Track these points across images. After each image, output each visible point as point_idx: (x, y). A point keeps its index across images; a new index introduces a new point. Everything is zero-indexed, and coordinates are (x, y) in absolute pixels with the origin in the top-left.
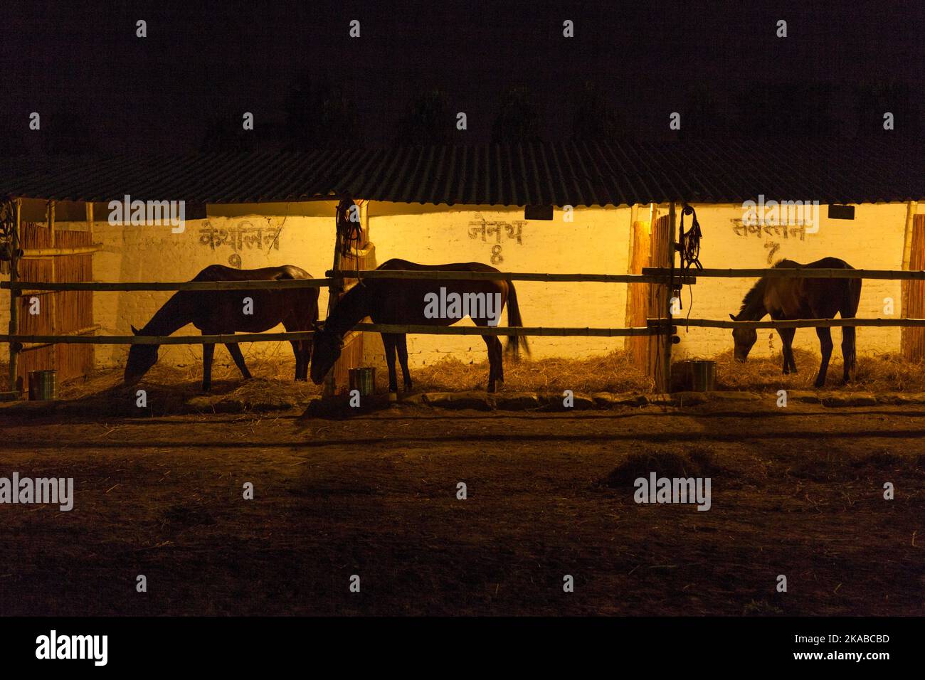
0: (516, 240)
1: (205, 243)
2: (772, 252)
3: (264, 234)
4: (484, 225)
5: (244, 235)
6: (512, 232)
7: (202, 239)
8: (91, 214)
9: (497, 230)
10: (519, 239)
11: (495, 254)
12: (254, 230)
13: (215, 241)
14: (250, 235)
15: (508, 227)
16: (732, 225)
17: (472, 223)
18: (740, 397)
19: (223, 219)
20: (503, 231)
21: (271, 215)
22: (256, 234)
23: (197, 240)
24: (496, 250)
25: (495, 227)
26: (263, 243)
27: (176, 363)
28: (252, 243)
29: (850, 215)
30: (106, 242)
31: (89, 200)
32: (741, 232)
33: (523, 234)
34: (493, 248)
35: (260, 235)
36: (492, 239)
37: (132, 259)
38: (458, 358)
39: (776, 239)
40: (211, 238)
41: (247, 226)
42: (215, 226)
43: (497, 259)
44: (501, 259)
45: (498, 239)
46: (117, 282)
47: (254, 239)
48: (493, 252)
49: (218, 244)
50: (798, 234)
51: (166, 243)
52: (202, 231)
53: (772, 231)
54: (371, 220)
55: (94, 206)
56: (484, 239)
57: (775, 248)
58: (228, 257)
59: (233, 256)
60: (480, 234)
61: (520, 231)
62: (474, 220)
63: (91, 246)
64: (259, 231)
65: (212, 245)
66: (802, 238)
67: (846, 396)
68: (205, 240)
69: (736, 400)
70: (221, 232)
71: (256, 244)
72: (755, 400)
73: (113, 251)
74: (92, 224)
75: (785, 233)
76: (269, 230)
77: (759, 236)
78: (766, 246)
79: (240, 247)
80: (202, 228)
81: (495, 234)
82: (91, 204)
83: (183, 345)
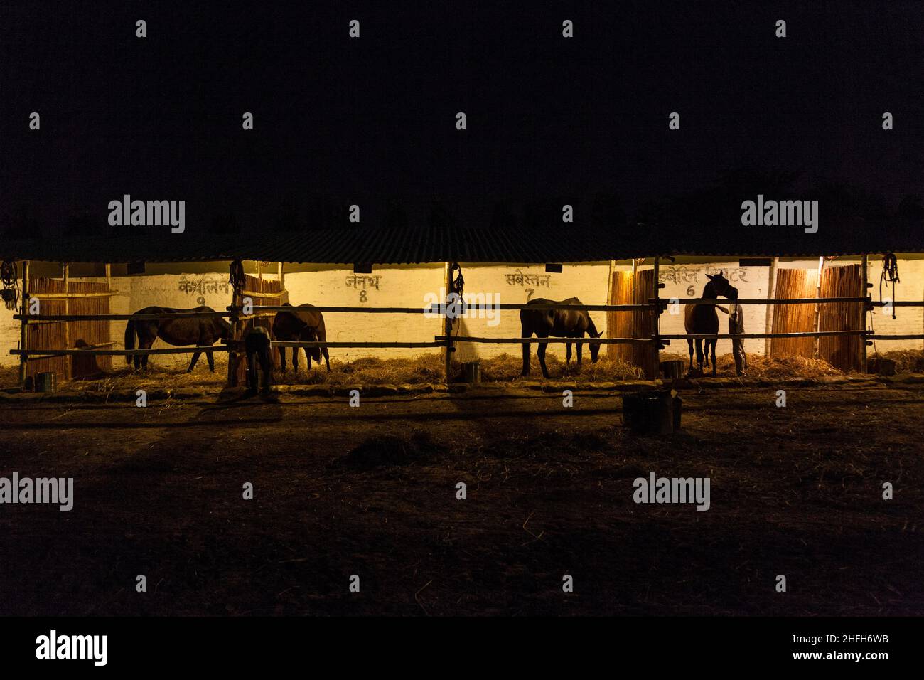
0: (375, 287)
1: (182, 290)
2: (530, 294)
3: (219, 284)
4: (355, 279)
5: (207, 285)
6: (373, 282)
7: (180, 288)
8: (109, 272)
9: (364, 282)
10: (377, 287)
11: (363, 296)
12: (213, 282)
13: (189, 289)
14: (210, 285)
15: (370, 279)
16: (506, 278)
17: (348, 277)
18: (491, 386)
19: (194, 275)
20: (367, 282)
21: (223, 272)
22: (214, 284)
23: (177, 288)
24: (363, 294)
25: (362, 279)
26: (218, 290)
27: (164, 365)
28: (212, 290)
29: (559, 270)
30: (121, 290)
31: (108, 262)
32: (511, 282)
33: (379, 284)
34: (361, 293)
35: (217, 285)
36: (361, 287)
37: (136, 300)
38: (340, 360)
39: (532, 286)
40: (186, 287)
41: (208, 279)
42: (189, 280)
43: (363, 299)
44: (366, 299)
45: (364, 287)
46: (128, 314)
47: (212, 288)
48: (361, 295)
49: (190, 291)
50: (545, 283)
51: (158, 290)
52: (180, 282)
53: (530, 282)
54: (286, 276)
55: (111, 267)
56: (355, 287)
57: (532, 292)
58: (197, 298)
59: (199, 298)
60: (353, 284)
61: (377, 282)
62: (349, 275)
63: (108, 292)
64: (216, 282)
65: (187, 291)
66: (548, 286)
67: (559, 385)
68: (183, 288)
69: (490, 388)
70: (192, 283)
71: (214, 290)
72: (501, 388)
73: (124, 295)
74: (109, 279)
75: (538, 283)
76: (222, 282)
77: (522, 285)
78: (526, 291)
79: (204, 293)
80: (180, 281)
81: (362, 283)
82: (109, 266)
83: (169, 355)
